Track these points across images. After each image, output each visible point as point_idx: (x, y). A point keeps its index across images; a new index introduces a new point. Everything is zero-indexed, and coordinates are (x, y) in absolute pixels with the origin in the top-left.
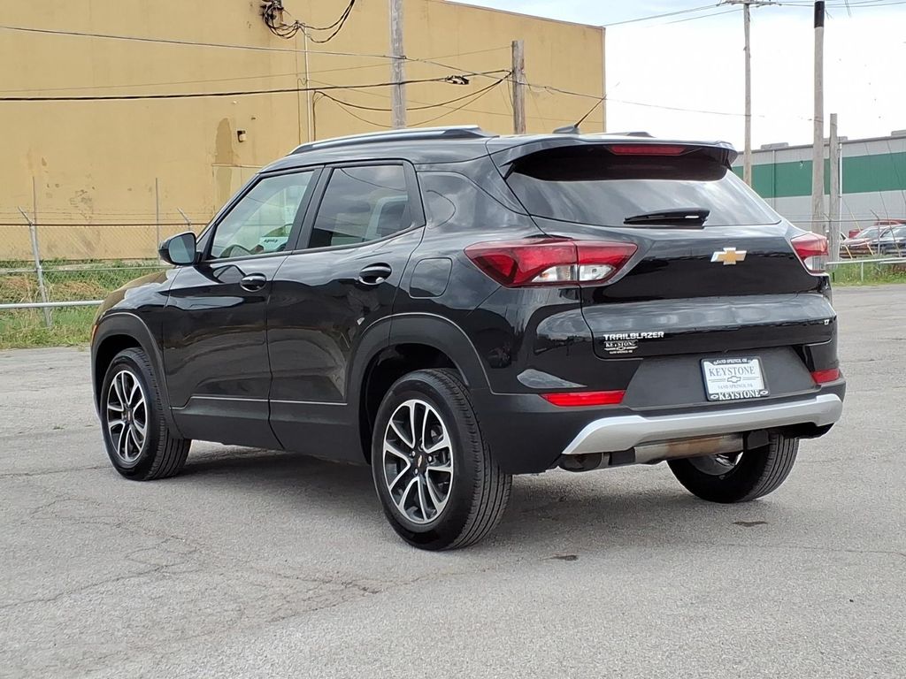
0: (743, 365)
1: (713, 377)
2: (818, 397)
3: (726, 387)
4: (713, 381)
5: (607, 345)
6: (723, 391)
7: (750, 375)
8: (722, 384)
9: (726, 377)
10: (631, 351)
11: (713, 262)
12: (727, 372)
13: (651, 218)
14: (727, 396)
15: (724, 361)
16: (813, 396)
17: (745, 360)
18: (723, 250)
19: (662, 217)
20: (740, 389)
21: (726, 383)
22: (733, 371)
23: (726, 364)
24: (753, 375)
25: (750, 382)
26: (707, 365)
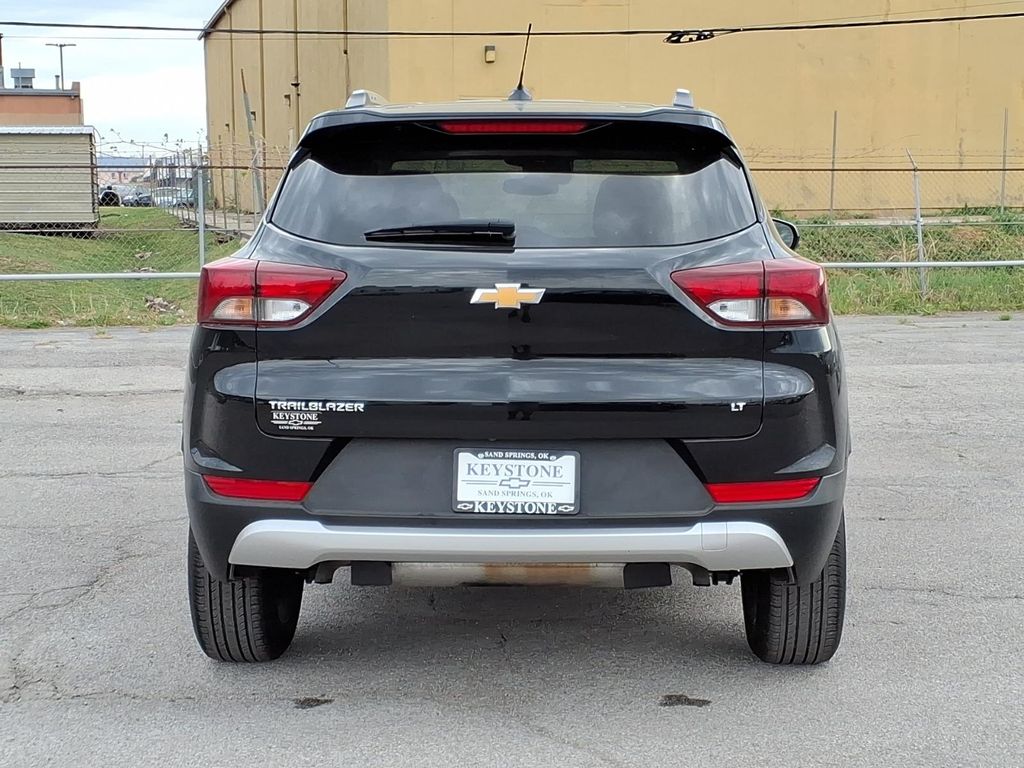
0: (539, 464)
1: (473, 477)
2: (698, 525)
3: (496, 493)
4: (470, 482)
5: (275, 416)
6: (484, 499)
7: (551, 479)
8: (488, 488)
9: (499, 479)
10: (312, 428)
11: (473, 304)
12: (502, 470)
13: (407, 233)
14: (489, 507)
15: (501, 454)
16: (688, 522)
17: (545, 456)
18: (494, 287)
19: (431, 233)
20: (520, 500)
21: (497, 488)
22: (515, 471)
23: (504, 458)
24: (560, 480)
25: (547, 489)
26: (465, 459)
